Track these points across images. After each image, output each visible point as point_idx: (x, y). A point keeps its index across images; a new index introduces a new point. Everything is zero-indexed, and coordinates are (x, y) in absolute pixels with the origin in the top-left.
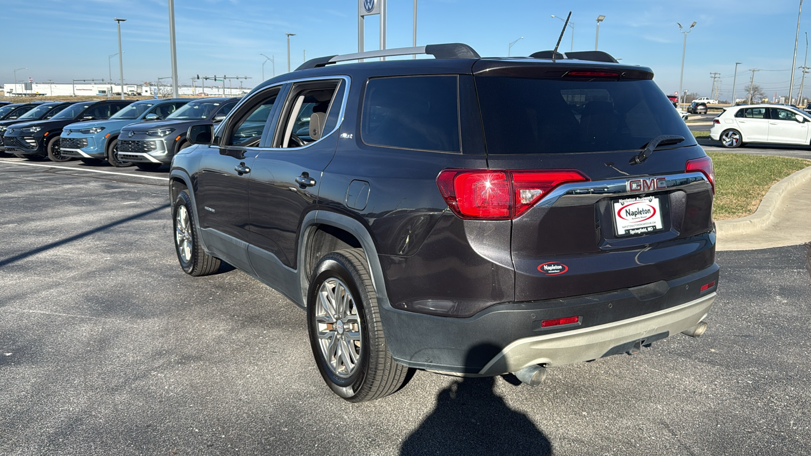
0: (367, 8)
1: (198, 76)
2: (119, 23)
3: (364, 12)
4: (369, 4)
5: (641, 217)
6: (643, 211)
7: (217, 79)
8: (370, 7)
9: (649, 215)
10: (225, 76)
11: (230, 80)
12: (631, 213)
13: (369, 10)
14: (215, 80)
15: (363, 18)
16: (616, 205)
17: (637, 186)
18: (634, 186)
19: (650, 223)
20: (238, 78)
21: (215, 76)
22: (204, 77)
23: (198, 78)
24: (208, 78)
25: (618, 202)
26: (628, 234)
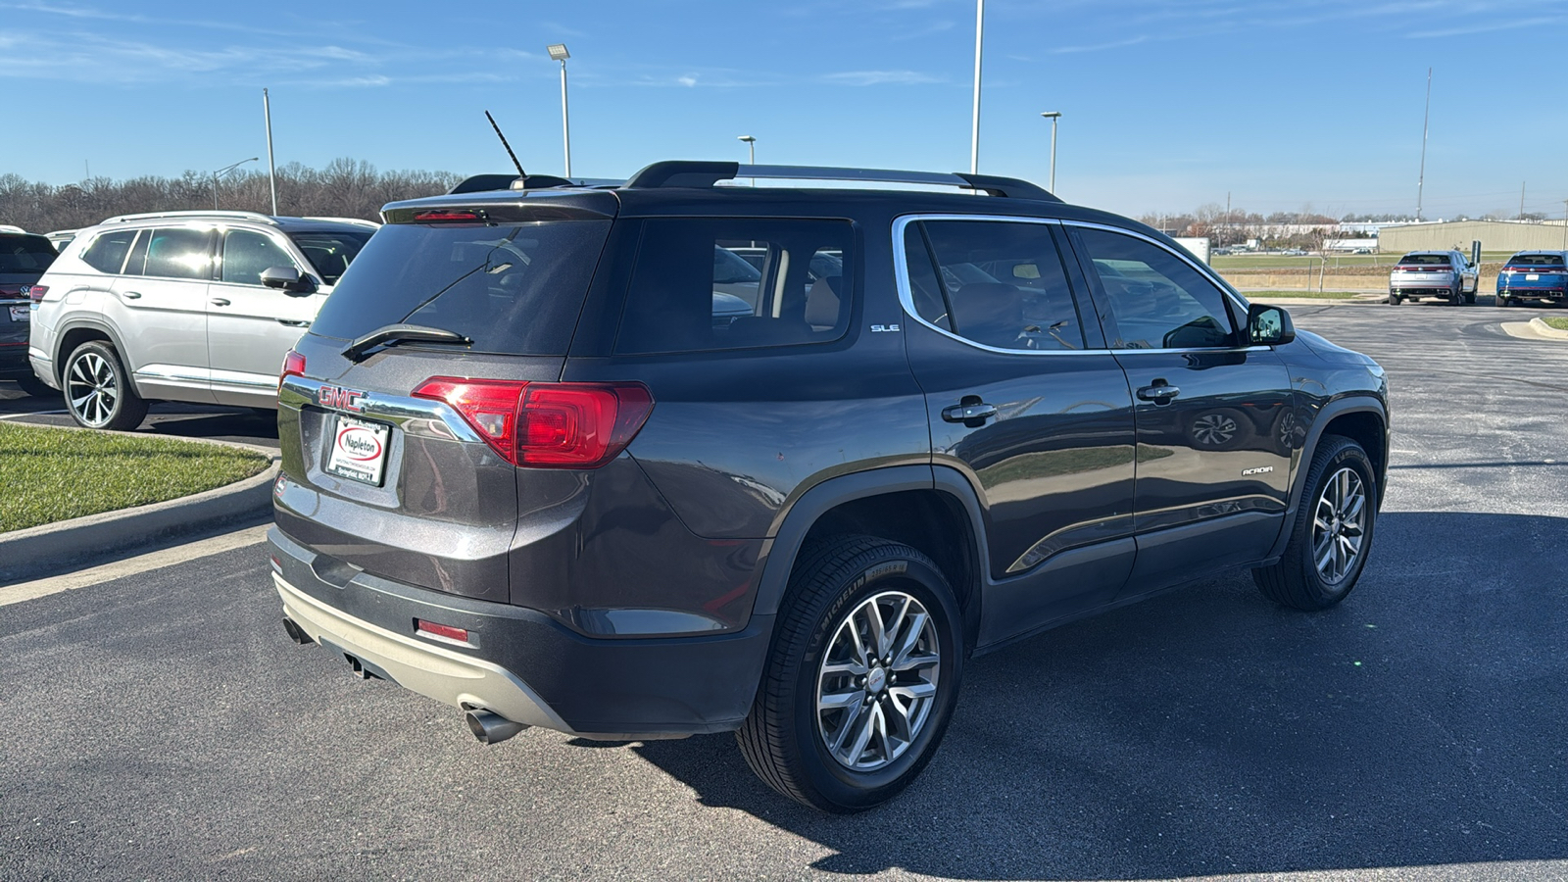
17: (326, 397)
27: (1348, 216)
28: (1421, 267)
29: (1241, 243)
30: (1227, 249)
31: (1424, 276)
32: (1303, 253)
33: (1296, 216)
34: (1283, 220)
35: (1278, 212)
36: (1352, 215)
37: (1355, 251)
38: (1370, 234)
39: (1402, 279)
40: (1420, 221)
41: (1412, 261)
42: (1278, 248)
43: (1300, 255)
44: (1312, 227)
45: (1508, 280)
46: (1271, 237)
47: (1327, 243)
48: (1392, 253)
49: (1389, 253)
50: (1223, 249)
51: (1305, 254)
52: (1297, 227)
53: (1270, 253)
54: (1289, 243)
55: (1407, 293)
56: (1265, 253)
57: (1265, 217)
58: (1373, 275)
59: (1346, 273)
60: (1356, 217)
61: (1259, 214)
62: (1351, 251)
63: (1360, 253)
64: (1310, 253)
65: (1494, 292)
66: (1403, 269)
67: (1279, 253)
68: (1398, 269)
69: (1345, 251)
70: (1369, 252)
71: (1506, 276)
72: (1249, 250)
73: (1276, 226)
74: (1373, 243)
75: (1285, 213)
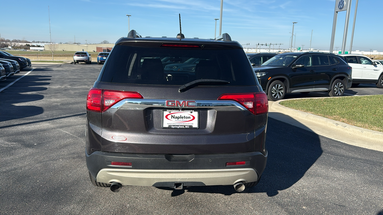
0: (340, 7)
1: (259, 43)
2: (216, 21)
3: (338, 10)
4: (341, 5)
5: (182, 120)
6: (185, 117)
7: (267, 45)
8: (342, 7)
9: (189, 119)
10: (271, 44)
11: (274, 46)
12: (175, 117)
13: (341, 8)
14: (266, 45)
15: (337, 13)
16: (164, 112)
17: (172, 104)
18: (170, 103)
19: (189, 124)
20: (276, 45)
21: (266, 44)
22: (261, 44)
23: (259, 45)
24: (263, 45)
25: (166, 111)
26: (170, 127)
27: (33, 41)
28: (80, 55)
29: (7, 47)
30: (3, 49)
31: (81, 57)
32: (25, 50)
33: (20, 40)
34: (16, 41)
35: (15, 39)
36: (34, 41)
37: (39, 50)
38: (41, 46)
39: (76, 58)
40: (52, 43)
41: (78, 54)
42: (18, 49)
43: (25, 51)
44: (25, 44)
45: (99, 59)
46: (14, 46)
47: (31, 48)
48: (48, 51)
49: (47, 51)
50: (2, 49)
51: (26, 51)
52: (21, 43)
53: (16, 50)
54: (21, 47)
55: (78, 61)
56: (15, 50)
57: (11, 40)
58: (50, 56)
59: (42, 56)
60: (35, 41)
61: (9, 39)
62: (38, 50)
63: (40, 51)
64: (27, 50)
65: (97, 61)
66: (76, 55)
67: (19, 50)
68: (75, 55)
69: (36, 50)
70: (42, 50)
71: (99, 58)
72: (10, 49)
73: (16, 43)
74: (42, 49)
75: (17, 40)
